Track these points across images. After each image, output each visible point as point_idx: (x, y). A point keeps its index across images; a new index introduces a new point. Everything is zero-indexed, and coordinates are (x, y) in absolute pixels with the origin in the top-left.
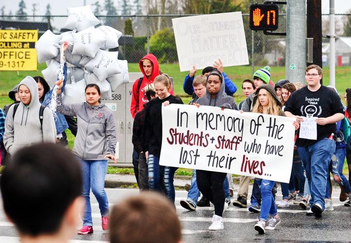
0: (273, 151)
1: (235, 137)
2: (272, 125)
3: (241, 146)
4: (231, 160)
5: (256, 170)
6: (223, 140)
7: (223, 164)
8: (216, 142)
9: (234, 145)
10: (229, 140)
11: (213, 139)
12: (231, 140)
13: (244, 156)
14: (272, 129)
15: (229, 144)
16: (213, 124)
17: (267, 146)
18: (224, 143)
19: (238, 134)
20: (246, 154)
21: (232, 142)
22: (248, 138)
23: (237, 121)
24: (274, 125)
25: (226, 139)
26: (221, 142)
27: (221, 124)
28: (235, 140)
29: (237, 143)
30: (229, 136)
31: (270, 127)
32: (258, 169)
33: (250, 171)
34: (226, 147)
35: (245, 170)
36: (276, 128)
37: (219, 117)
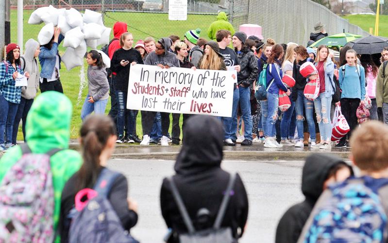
0: (217, 95)
1: (185, 88)
2: (216, 78)
3: (189, 94)
4: (181, 104)
5: (204, 110)
6: (175, 90)
7: (175, 107)
8: (169, 92)
9: (184, 93)
10: (179, 90)
11: (167, 90)
12: (181, 90)
13: (193, 101)
14: (215, 81)
15: (180, 93)
16: (167, 79)
17: (212, 92)
18: (175, 92)
19: (187, 85)
20: (195, 99)
21: (182, 91)
22: (196, 88)
23: (188, 75)
24: (217, 78)
25: (177, 89)
26: (173, 92)
27: (173, 79)
28: (185, 90)
29: (186, 92)
30: (180, 87)
31: (214, 79)
32: (207, 108)
33: (199, 111)
34: (177, 95)
35: (194, 111)
36: (219, 79)
37: (172, 74)
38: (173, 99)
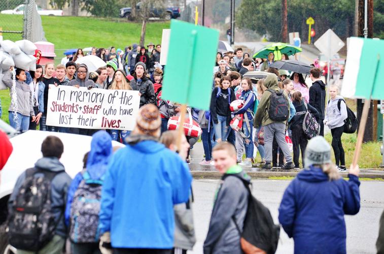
0: (125, 113)
1: (96, 106)
2: (124, 97)
3: (101, 111)
4: (93, 120)
5: (114, 125)
6: (88, 108)
7: (88, 123)
8: (83, 109)
9: (95, 111)
10: (91, 108)
11: (81, 108)
12: (93, 108)
13: (103, 118)
14: (123, 99)
15: (92, 110)
16: (81, 98)
17: (121, 110)
18: (87, 109)
19: (99, 104)
20: (105, 116)
21: (94, 109)
22: (106, 106)
23: (100, 95)
24: (125, 97)
25: (89, 107)
26: (86, 109)
27: (86, 98)
28: (96, 108)
29: (97, 109)
30: (92, 105)
32: (116, 124)
33: (109, 126)
34: (90, 113)
35: (105, 126)
36: (126, 98)
37: (85, 93)
38: (86, 116)
